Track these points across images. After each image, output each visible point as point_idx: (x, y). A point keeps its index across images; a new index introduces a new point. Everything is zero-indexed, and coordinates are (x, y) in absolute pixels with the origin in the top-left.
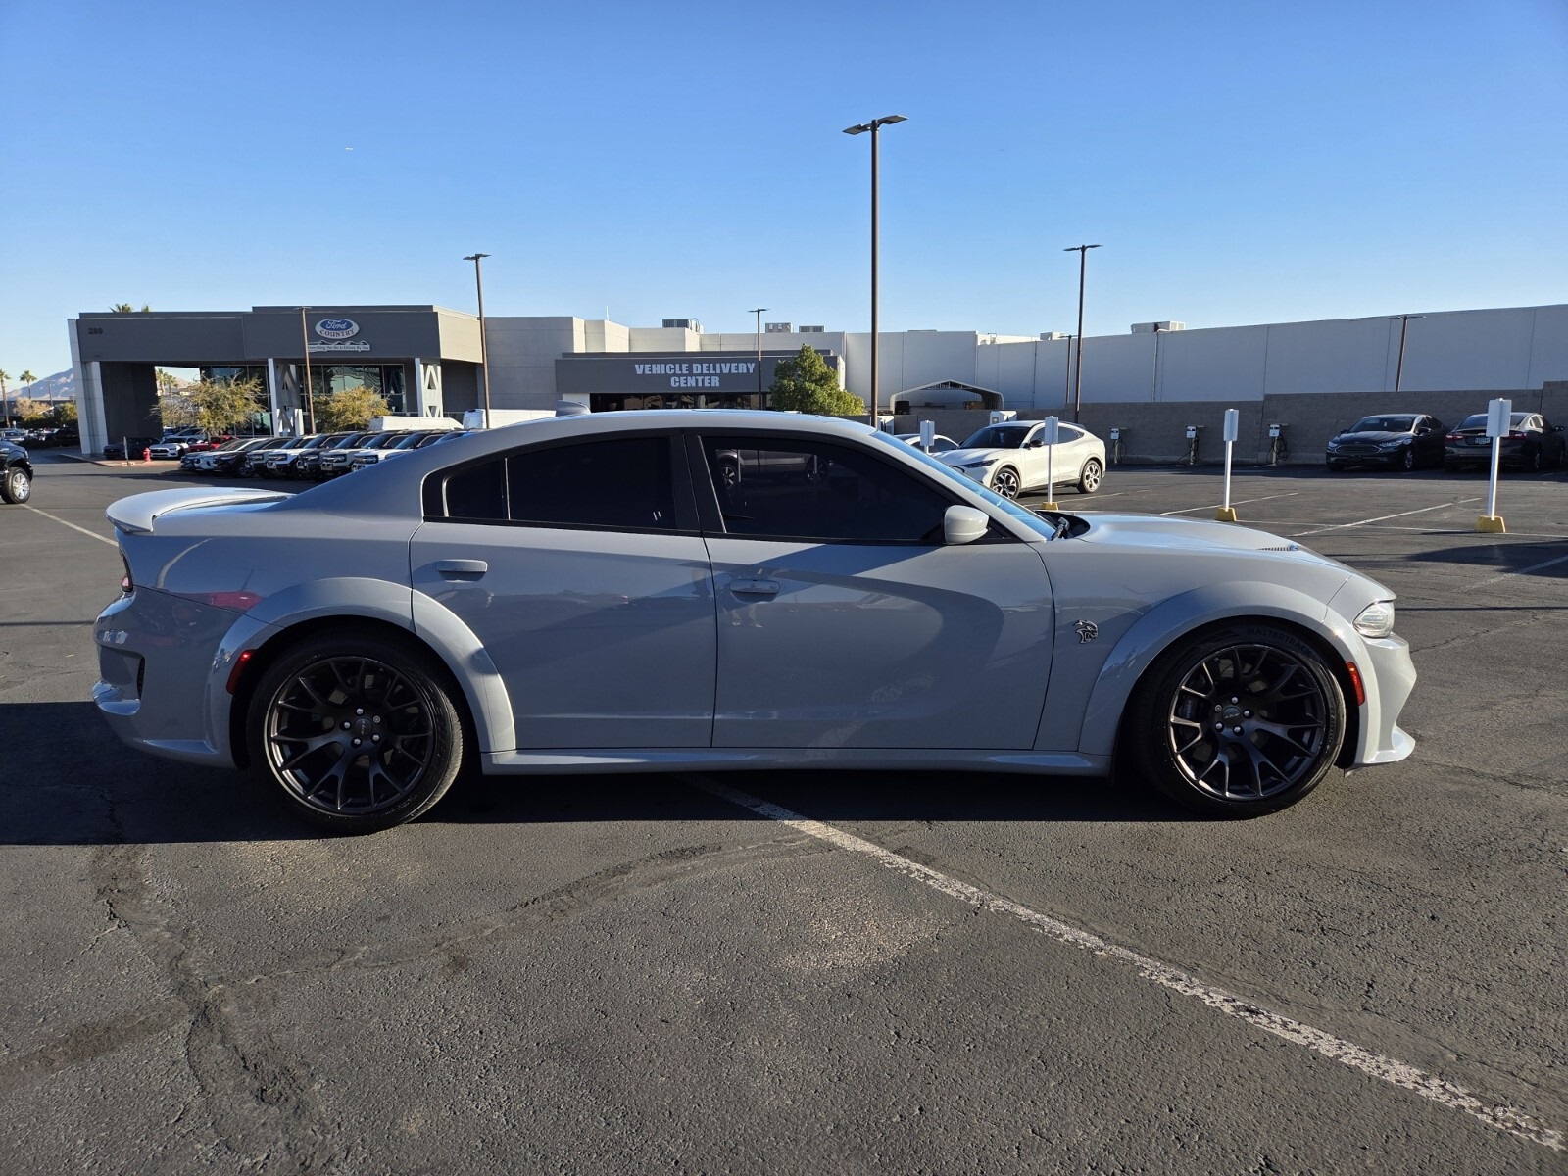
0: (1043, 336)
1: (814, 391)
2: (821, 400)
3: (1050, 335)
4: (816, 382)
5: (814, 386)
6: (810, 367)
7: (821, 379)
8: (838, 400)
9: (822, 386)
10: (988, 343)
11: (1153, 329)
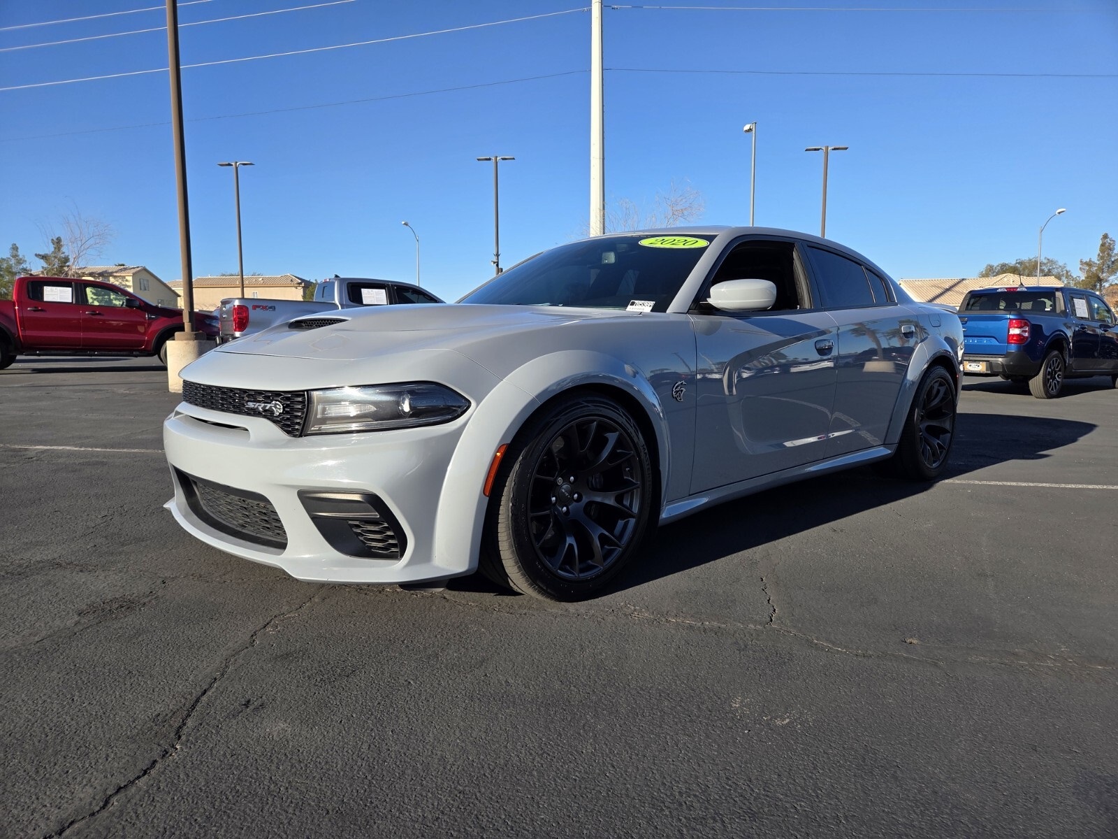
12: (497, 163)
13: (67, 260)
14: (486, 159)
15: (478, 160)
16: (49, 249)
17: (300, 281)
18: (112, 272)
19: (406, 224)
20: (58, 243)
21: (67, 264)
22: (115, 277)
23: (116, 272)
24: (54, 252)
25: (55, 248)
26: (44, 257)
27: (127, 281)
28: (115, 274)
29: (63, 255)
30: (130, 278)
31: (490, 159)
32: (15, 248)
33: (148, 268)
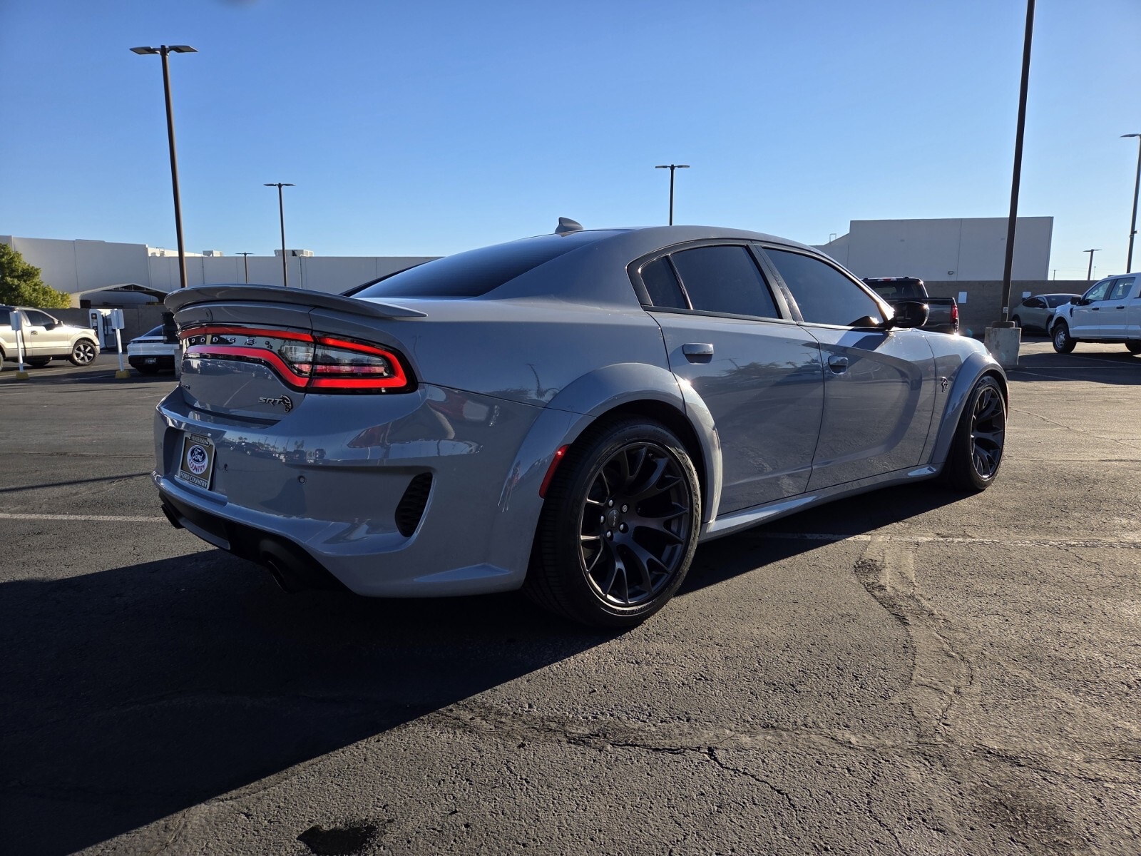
0: (205, 253)
1: (19, 285)
2: (27, 294)
3: (212, 252)
4: (19, 277)
5: (16, 282)
6: (9, 263)
7: (23, 275)
8: (43, 295)
9: (25, 281)
10: (158, 255)
11: (291, 253)
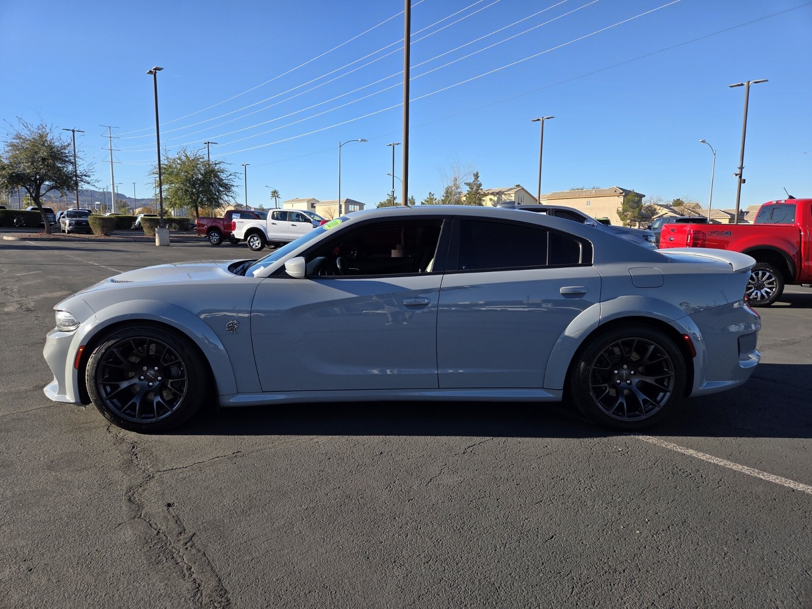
12: (749, 87)
13: (480, 185)
14: (739, 85)
15: (731, 87)
16: (471, 180)
17: (622, 191)
18: (504, 192)
19: (703, 142)
20: (476, 176)
21: (481, 188)
22: (505, 194)
23: (506, 191)
24: (474, 181)
25: (475, 179)
26: (468, 184)
27: (511, 197)
28: (505, 193)
29: (478, 183)
30: (513, 195)
31: (742, 85)
32: (456, 180)
33: (524, 187)
